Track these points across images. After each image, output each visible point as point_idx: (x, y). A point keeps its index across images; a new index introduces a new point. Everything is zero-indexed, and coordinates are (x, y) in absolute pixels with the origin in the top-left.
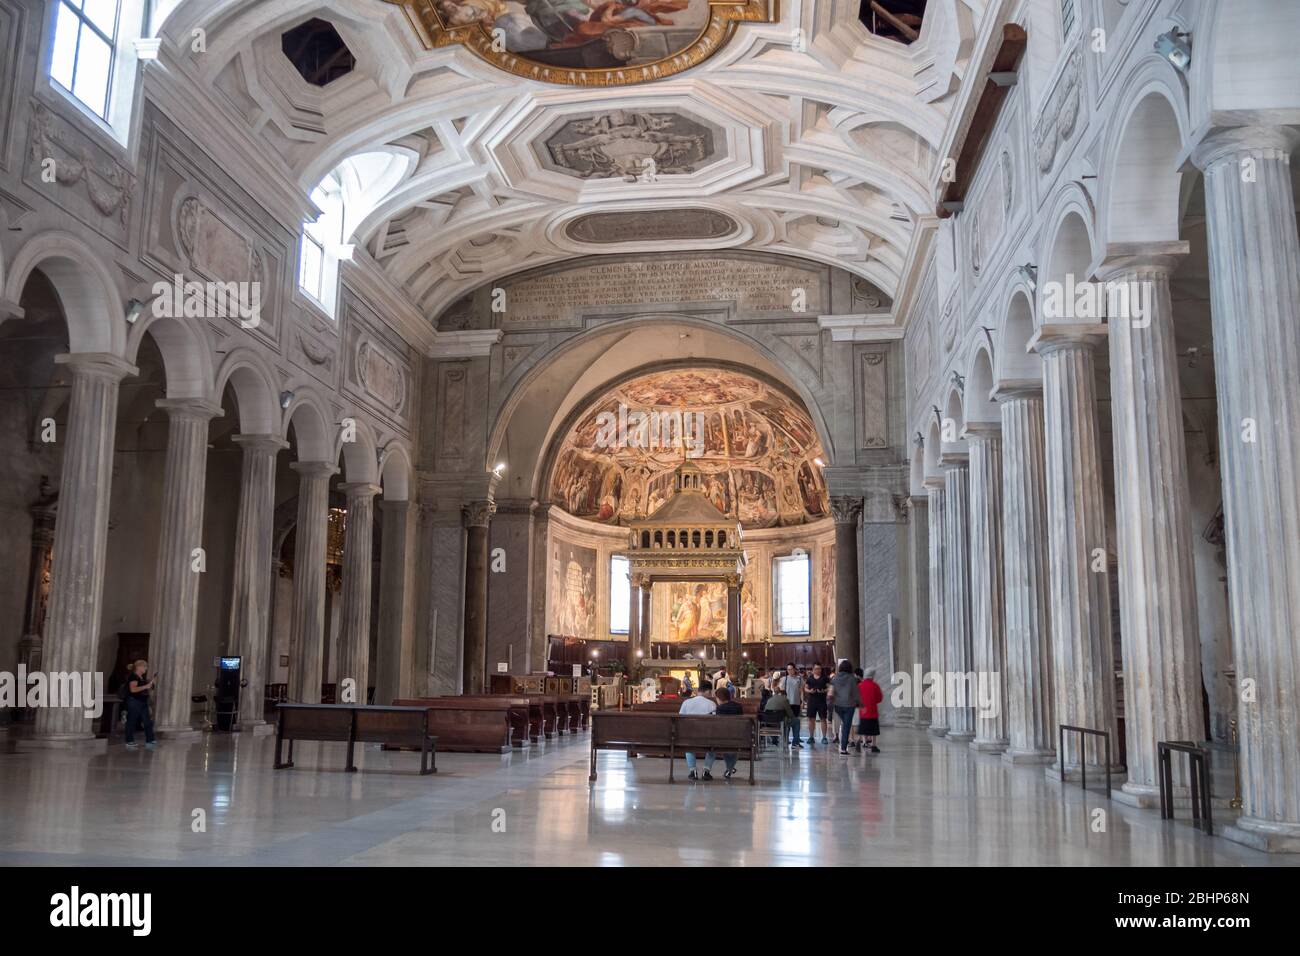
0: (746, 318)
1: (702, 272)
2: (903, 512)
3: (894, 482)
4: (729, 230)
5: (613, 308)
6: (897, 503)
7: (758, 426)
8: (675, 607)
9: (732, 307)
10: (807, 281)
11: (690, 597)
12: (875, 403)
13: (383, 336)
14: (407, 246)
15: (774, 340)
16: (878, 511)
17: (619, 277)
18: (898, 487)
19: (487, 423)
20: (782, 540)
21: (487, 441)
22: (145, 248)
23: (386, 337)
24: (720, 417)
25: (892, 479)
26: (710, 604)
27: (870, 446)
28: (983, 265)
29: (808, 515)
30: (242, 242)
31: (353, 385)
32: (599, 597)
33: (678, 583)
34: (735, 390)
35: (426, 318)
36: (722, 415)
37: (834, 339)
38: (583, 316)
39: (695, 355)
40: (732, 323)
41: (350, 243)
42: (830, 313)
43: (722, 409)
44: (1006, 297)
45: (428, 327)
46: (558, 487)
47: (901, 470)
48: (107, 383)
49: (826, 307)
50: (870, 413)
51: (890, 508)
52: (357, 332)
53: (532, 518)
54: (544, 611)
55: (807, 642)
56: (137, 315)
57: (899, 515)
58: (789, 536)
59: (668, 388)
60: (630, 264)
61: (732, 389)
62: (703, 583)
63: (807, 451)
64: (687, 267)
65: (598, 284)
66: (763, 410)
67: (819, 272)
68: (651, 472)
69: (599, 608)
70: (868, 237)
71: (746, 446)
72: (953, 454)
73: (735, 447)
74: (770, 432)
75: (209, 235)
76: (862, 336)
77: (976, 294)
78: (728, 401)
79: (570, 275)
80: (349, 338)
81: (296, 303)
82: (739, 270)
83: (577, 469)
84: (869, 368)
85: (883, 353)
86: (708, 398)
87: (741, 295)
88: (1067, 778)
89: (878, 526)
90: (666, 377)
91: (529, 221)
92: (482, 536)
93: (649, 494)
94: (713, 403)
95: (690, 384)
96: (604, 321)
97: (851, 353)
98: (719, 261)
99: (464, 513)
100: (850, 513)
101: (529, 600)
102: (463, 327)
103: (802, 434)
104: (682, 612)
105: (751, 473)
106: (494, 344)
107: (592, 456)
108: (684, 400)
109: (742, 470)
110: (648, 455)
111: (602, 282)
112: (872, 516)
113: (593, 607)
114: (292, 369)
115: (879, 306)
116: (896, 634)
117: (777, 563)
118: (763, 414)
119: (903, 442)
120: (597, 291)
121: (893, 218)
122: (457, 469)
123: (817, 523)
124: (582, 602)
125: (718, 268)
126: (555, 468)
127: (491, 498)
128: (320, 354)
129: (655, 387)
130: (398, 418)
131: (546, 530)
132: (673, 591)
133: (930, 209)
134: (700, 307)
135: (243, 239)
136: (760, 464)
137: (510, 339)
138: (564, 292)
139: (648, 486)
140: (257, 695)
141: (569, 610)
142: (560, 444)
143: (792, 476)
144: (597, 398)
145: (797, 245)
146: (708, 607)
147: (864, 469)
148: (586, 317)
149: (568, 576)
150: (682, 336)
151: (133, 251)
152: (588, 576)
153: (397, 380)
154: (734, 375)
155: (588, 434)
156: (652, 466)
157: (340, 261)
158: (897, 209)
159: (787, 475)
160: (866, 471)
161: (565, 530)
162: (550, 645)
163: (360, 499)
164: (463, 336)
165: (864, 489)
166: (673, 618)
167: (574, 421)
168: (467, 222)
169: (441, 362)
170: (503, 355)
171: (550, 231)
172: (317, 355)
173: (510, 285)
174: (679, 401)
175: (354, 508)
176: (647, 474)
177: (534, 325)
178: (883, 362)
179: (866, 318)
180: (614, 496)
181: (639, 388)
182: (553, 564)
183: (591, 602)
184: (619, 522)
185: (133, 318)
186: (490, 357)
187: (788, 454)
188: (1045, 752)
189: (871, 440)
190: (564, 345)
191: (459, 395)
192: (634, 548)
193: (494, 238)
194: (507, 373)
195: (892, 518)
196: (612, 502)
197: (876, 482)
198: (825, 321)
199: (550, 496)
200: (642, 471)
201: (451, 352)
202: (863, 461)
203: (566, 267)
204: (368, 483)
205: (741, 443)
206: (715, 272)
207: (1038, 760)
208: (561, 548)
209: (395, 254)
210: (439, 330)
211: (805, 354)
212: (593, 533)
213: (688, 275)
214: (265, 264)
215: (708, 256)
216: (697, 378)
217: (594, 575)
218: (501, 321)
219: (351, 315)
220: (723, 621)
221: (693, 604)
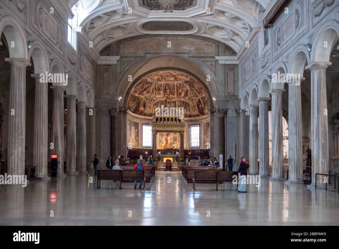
0: (194, 56)
1: (181, 41)
2: (238, 114)
3: (236, 105)
4: (190, 29)
5: (154, 51)
6: (236, 111)
7: (186, 88)
8: (161, 139)
9: (190, 52)
10: (212, 45)
11: (165, 137)
12: (231, 82)
13: (87, 56)
14: (94, 28)
15: (202, 63)
16: (231, 113)
17: (156, 41)
18: (237, 107)
19: (116, 84)
20: (191, 121)
21: (116, 90)
22: (31, 24)
23: (88, 57)
24: (175, 85)
25: (235, 104)
26: (171, 139)
27: (229, 95)
28: (282, 43)
29: (199, 114)
30: (54, 24)
31: (80, 71)
32: (139, 137)
33: (161, 133)
34: (180, 77)
35: (97, 51)
36: (176, 84)
37: (219, 63)
38: (145, 53)
39: (171, 66)
40: (190, 57)
41: (80, 26)
42: (218, 55)
43: (176, 83)
44: (294, 53)
45: (98, 54)
46: (129, 104)
47: (238, 102)
48: (23, 68)
49: (217, 53)
50: (229, 85)
51: (234, 112)
52: (81, 55)
53: (122, 113)
54: (126, 140)
55: (199, 150)
56: (31, 46)
57: (237, 115)
58: (193, 120)
59: (161, 76)
60: (159, 38)
61: (179, 77)
62: (169, 133)
63: (200, 96)
64: (176, 39)
65: (150, 43)
66: (188, 83)
67: (215, 43)
68: (154, 100)
69: (139, 140)
70: (232, 33)
71: (182, 93)
72: (262, 98)
73: (178, 94)
74: (189, 90)
75: (46, 21)
76: (227, 63)
77: (279, 52)
78: (178, 80)
79: (141, 40)
80: (79, 56)
81: (67, 45)
82: (192, 41)
83: (134, 99)
84: (229, 72)
85: (232, 68)
86: (172, 79)
87: (192, 49)
88: (317, 188)
89: (231, 117)
90: (161, 72)
91: (132, 23)
92: (115, 118)
93: (153, 107)
94: (173, 81)
95: (168, 75)
96: (151, 55)
97: (224, 67)
98: (186, 38)
99: (110, 111)
100: (223, 114)
101: (122, 137)
102: (108, 55)
103: (199, 91)
104: (163, 141)
105: (183, 101)
106: (118, 61)
107: (138, 95)
108: (165, 79)
109: (180, 101)
110: (153, 95)
111: (151, 43)
112: (229, 115)
113: (138, 139)
114: (67, 66)
115: (232, 54)
116: (236, 148)
117: (190, 127)
118: (188, 84)
119: (238, 94)
120: (149, 46)
121: (242, 28)
122: (107, 98)
123: (203, 116)
124: (135, 138)
125: (186, 40)
126: (128, 99)
127: (117, 107)
128: (73, 61)
129: (157, 75)
130: (91, 82)
131: (126, 117)
132: (160, 135)
133: (257, 26)
134: (180, 52)
135: (54, 23)
136: (186, 99)
137: (122, 59)
138: (139, 45)
139: (153, 104)
140: (62, 166)
141: (132, 140)
142: (130, 91)
143: (195, 103)
144: (141, 78)
145: (210, 35)
146: (170, 140)
147: (228, 101)
148: (146, 53)
149: (131, 130)
150: (168, 60)
151: (28, 25)
152: (136, 130)
153: (90, 70)
154: (181, 73)
155: (137, 89)
156: (154, 99)
157: (77, 32)
158: (245, 25)
159: (194, 102)
160: (228, 102)
161: (131, 117)
162: (128, 150)
163: (82, 107)
164: (108, 58)
165: (227, 107)
166: (160, 143)
167: (134, 85)
168: (113, 22)
169: (101, 65)
170: (121, 64)
171: (137, 26)
172: (72, 62)
173: (122, 42)
174: (163, 80)
175: (80, 109)
176: (152, 101)
177: (130, 55)
178: (233, 71)
179: (229, 57)
180: (143, 107)
181: (153, 76)
182: (128, 127)
183: (137, 138)
184: (145, 115)
185: (30, 47)
186: (116, 64)
187: (194, 96)
188: (299, 180)
189: (229, 93)
190: (139, 62)
191: (107, 76)
192: (154, 122)
193: (119, 27)
194: (122, 69)
195: (235, 115)
196: (143, 109)
197: (231, 105)
198: (217, 58)
199: (127, 107)
200: (151, 100)
201: (104, 63)
202: (227, 99)
203: (140, 38)
204: (85, 102)
205: (180, 93)
206: (185, 41)
207: (297, 182)
208: (130, 122)
209: (91, 31)
210: (101, 55)
211: (211, 67)
212: (138, 118)
213: (177, 42)
214: (60, 32)
215: (183, 36)
216: (170, 73)
217: (138, 130)
218: (120, 53)
219: (80, 50)
220: (174, 144)
221: (166, 139)
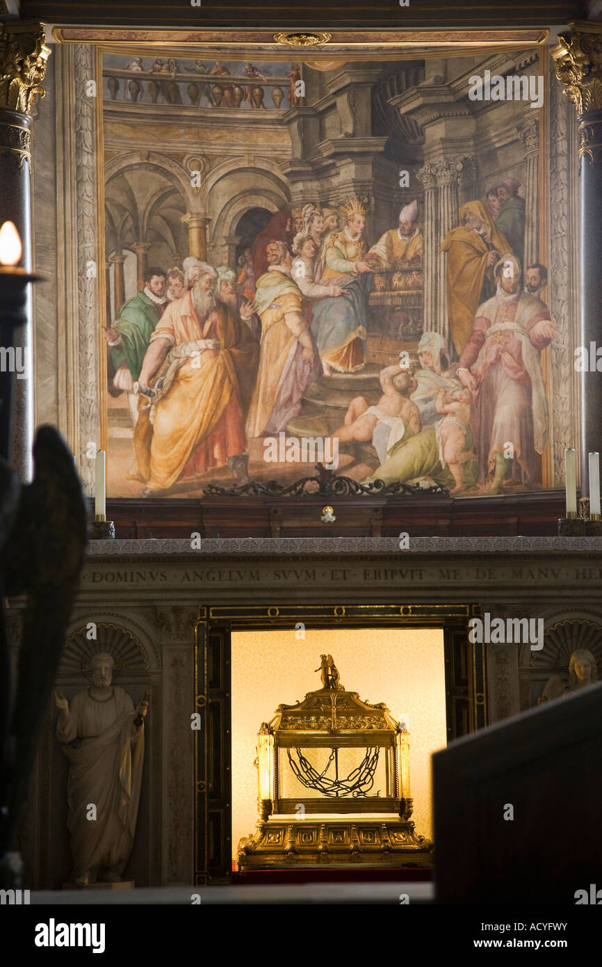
26: (307, 307)
104: (168, 348)
146: (293, 322)
166: (122, 378)
220: (372, 392)
221: (221, 306)
